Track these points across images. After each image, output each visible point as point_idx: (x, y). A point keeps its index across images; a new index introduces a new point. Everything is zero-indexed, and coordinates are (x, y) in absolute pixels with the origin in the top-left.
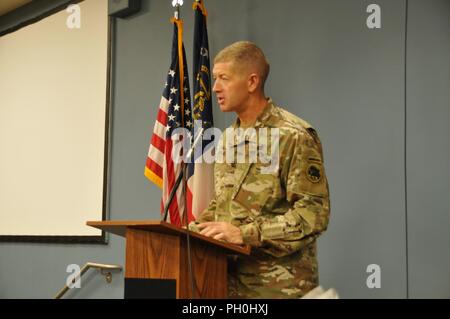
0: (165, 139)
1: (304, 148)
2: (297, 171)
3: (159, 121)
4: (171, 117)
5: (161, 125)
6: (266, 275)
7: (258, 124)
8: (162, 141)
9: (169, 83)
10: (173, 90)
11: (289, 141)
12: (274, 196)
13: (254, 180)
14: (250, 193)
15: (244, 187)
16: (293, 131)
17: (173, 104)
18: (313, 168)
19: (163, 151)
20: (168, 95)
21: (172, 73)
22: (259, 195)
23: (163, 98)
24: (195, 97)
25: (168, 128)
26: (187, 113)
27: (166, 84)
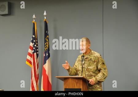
0: (32, 54)
1: (101, 59)
2: (100, 64)
3: (30, 49)
4: (34, 48)
5: (31, 50)
6: (94, 86)
7: (89, 54)
8: (31, 54)
9: (33, 38)
10: (34, 41)
11: (98, 57)
12: (95, 69)
13: (90, 66)
14: (90, 69)
15: (88, 67)
16: (98, 55)
17: (34, 44)
18: (103, 63)
19: (31, 57)
20: (33, 42)
21: (34, 36)
22: (92, 69)
23: (31, 43)
24: (46, 44)
25: (33, 51)
26: (37, 47)
27: (32, 39)
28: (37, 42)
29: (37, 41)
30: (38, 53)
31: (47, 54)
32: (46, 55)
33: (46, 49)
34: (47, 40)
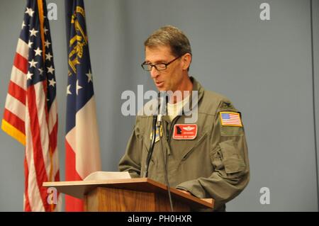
0: (25, 87)
3: (18, 66)
4: (33, 63)
5: (20, 73)
8: (22, 90)
9: (27, 22)
10: (33, 32)
17: (34, 47)
19: (24, 102)
20: (26, 37)
21: (31, 12)
23: (20, 40)
24: (72, 42)
25: (29, 75)
26: (49, 57)
27: (24, 25)
28: (48, 37)
29: (49, 33)
30: (52, 83)
31: (78, 87)
32: (73, 89)
33: (76, 66)
34: (78, 25)
